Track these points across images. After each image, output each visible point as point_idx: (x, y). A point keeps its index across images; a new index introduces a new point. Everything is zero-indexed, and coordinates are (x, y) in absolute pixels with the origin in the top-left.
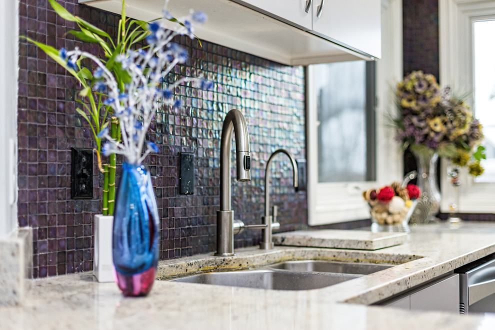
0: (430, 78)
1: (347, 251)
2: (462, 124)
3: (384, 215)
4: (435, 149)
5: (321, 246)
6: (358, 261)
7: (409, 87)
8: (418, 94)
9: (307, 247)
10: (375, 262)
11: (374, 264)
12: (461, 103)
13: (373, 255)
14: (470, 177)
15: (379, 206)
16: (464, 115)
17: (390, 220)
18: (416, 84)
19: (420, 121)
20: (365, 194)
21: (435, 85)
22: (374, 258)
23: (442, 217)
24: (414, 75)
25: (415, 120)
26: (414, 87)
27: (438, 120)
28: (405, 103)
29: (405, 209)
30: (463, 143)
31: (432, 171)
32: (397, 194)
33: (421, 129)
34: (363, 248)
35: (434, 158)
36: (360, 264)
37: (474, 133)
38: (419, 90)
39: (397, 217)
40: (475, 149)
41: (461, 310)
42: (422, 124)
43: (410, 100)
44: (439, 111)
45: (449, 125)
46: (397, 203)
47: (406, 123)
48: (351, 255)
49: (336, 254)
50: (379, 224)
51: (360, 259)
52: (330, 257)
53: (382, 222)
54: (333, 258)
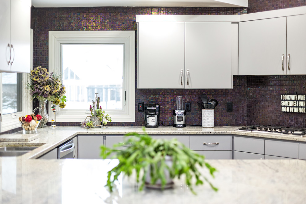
0: (45, 69)
1: (19, 143)
2: (57, 88)
3: (28, 127)
4: (46, 98)
5: (9, 141)
6: (23, 146)
7: (36, 73)
8: (40, 76)
9: (3, 142)
10: (29, 146)
11: (28, 147)
12: (57, 79)
13: (28, 144)
14: (60, 108)
15: (26, 123)
16: (58, 84)
17: (30, 129)
18: (39, 72)
19: (40, 86)
20: (20, 119)
21: (47, 72)
22: (29, 145)
23: (49, 124)
24: (38, 68)
25: (38, 86)
26: (38, 73)
27: (48, 86)
28: (34, 79)
29: (36, 124)
30: (57, 95)
31: (45, 106)
32: (33, 119)
33: (41, 90)
34: (24, 141)
35: (46, 101)
36: (24, 147)
37: (62, 91)
38: (40, 74)
39: (33, 128)
40: (62, 97)
41: (58, 158)
42: (41, 88)
43: (37, 78)
44: (48, 83)
45: (52, 89)
46: (33, 122)
47: (35, 87)
48: (20, 144)
49: (15, 144)
50: (25, 130)
51: (24, 145)
52: (13, 145)
53: (27, 129)
54: (14, 145)
